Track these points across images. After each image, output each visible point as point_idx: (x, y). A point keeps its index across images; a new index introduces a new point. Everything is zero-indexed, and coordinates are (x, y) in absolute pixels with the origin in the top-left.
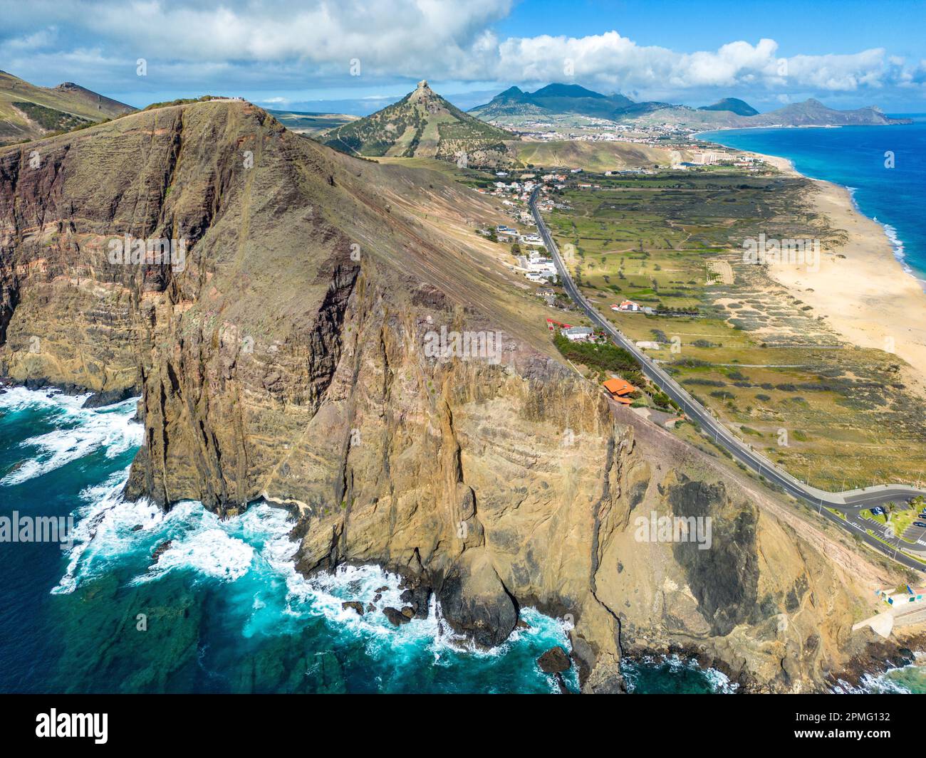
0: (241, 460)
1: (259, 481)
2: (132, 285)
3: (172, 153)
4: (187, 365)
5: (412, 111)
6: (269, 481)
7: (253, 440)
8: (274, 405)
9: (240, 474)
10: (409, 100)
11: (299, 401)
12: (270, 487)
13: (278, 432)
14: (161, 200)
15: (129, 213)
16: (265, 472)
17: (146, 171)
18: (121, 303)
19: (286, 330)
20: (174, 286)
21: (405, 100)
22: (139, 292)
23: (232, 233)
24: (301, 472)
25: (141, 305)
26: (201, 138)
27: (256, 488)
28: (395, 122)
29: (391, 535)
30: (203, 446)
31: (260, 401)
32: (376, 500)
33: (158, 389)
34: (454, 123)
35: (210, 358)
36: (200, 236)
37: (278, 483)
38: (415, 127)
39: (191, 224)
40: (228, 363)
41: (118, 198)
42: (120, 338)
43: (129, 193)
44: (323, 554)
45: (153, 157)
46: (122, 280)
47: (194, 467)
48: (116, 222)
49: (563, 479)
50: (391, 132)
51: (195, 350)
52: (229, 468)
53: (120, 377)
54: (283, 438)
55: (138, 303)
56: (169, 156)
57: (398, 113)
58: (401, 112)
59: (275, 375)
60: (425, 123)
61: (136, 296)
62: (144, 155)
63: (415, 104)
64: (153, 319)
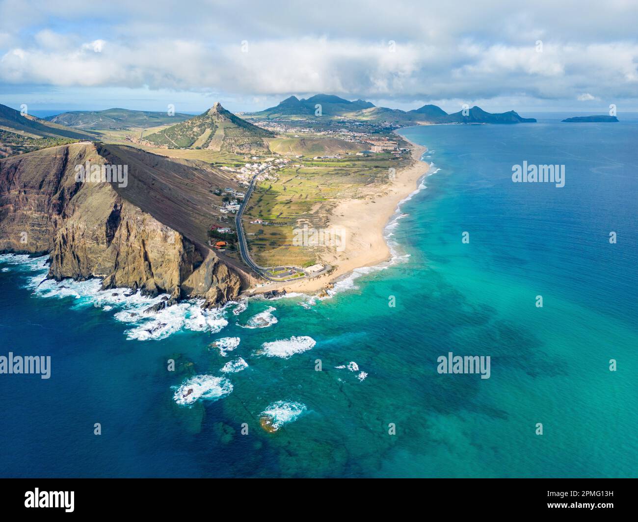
0: (86, 263)
1: (92, 269)
2: (48, 212)
3: (64, 164)
4: (68, 235)
5: (210, 120)
6: (95, 270)
7: (89, 256)
8: (96, 245)
9: (85, 267)
10: (209, 113)
11: (103, 243)
12: (95, 271)
13: (97, 253)
14: (59, 182)
15: (47, 187)
16: (93, 267)
17: (53, 171)
18: (44, 219)
19: (99, 222)
20: (64, 213)
21: (206, 113)
22: (51, 215)
23: (85, 194)
24: (104, 266)
25: (52, 220)
26: (75, 158)
27: (90, 272)
28: (200, 126)
29: (128, 278)
30: (73, 259)
31: (91, 244)
32: (124, 268)
33: (59, 243)
34: (234, 128)
35: (76, 233)
36: (74, 195)
37: (97, 270)
38: (211, 129)
39: (70, 191)
40: (81, 233)
41: (43, 181)
42: (43, 232)
43: (47, 180)
44: (109, 284)
45: (56, 166)
46: (44, 211)
47: (70, 266)
48: (42, 190)
49: (172, 257)
50: (197, 132)
51: (71, 231)
52: (82, 265)
53: (42, 247)
54: (99, 255)
55: (50, 219)
56: (62, 165)
57: (201, 121)
58: (203, 120)
59: (96, 236)
60: (217, 127)
61: (49, 217)
62: (52, 166)
63: (212, 116)
64: (56, 225)
